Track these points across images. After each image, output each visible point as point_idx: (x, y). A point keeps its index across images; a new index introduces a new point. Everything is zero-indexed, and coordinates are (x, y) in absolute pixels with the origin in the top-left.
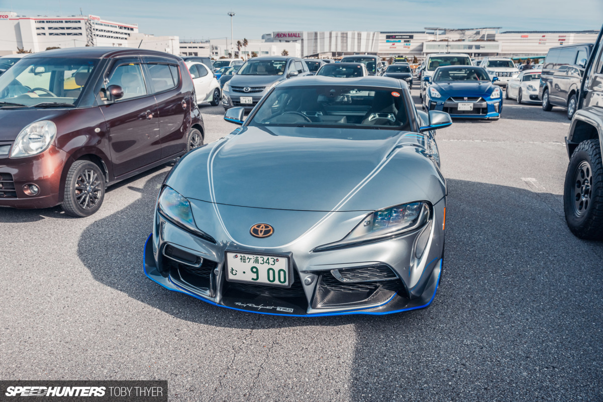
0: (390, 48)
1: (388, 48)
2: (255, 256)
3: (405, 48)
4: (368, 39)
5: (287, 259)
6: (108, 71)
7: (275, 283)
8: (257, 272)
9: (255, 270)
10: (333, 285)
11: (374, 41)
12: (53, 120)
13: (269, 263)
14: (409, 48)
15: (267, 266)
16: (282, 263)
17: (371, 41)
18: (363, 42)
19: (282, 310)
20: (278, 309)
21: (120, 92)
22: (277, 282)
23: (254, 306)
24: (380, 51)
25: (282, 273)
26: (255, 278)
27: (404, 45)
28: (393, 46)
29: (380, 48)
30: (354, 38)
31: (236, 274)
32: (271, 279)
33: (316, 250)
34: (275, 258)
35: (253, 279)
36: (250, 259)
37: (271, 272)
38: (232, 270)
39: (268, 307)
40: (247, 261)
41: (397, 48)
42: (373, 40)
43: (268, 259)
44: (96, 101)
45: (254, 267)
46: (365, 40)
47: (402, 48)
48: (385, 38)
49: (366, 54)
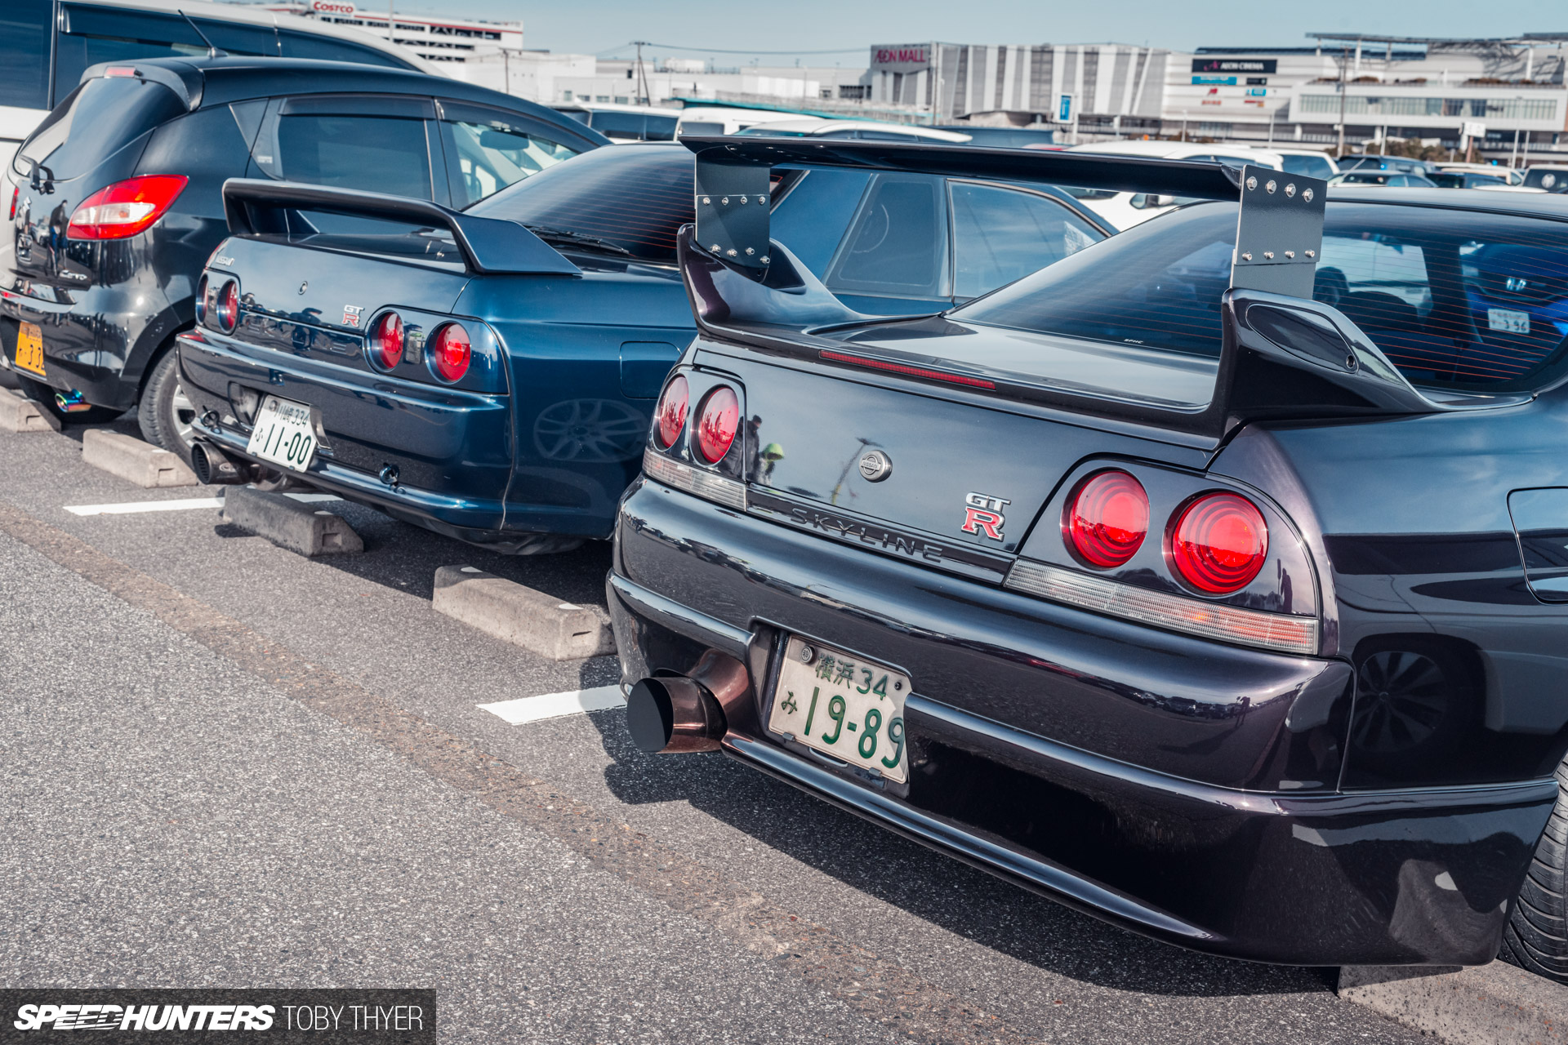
0: (1204, 103)
1: (1197, 103)
3: (1249, 106)
14: (1261, 104)
24: (1168, 112)
27: (1247, 94)
28: (1212, 98)
29: (1166, 102)
41: (1226, 104)
47: (1240, 104)
49: (1117, 121)
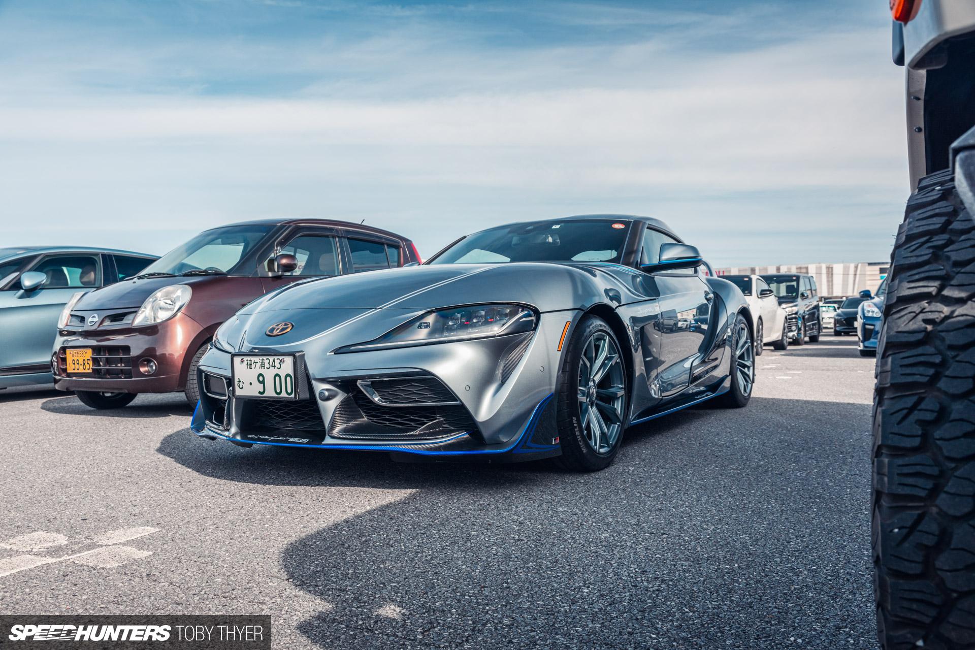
2: (261, 358)
4: (846, 274)
5: (292, 357)
6: (283, 238)
7: (281, 395)
8: (263, 382)
9: (261, 379)
10: (374, 413)
11: (858, 276)
12: (190, 285)
13: (275, 366)
15: (273, 371)
16: (287, 366)
17: (851, 277)
18: (838, 279)
19: (295, 441)
20: (291, 440)
21: (292, 262)
22: (284, 394)
23: (267, 437)
25: (288, 379)
26: (262, 391)
30: (821, 274)
31: (242, 388)
32: (278, 391)
33: (338, 352)
34: (281, 358)
35: (260, 393)
36: (256, 363)
37: (277, 378)
38: (239, 381)
39: (280, 439)
40: (253, 366)
42: (855, 275)
43: (274, 361)
44: (257, 271)
45: (261, 375)
46: (841, 276)
48: (878, 272)
